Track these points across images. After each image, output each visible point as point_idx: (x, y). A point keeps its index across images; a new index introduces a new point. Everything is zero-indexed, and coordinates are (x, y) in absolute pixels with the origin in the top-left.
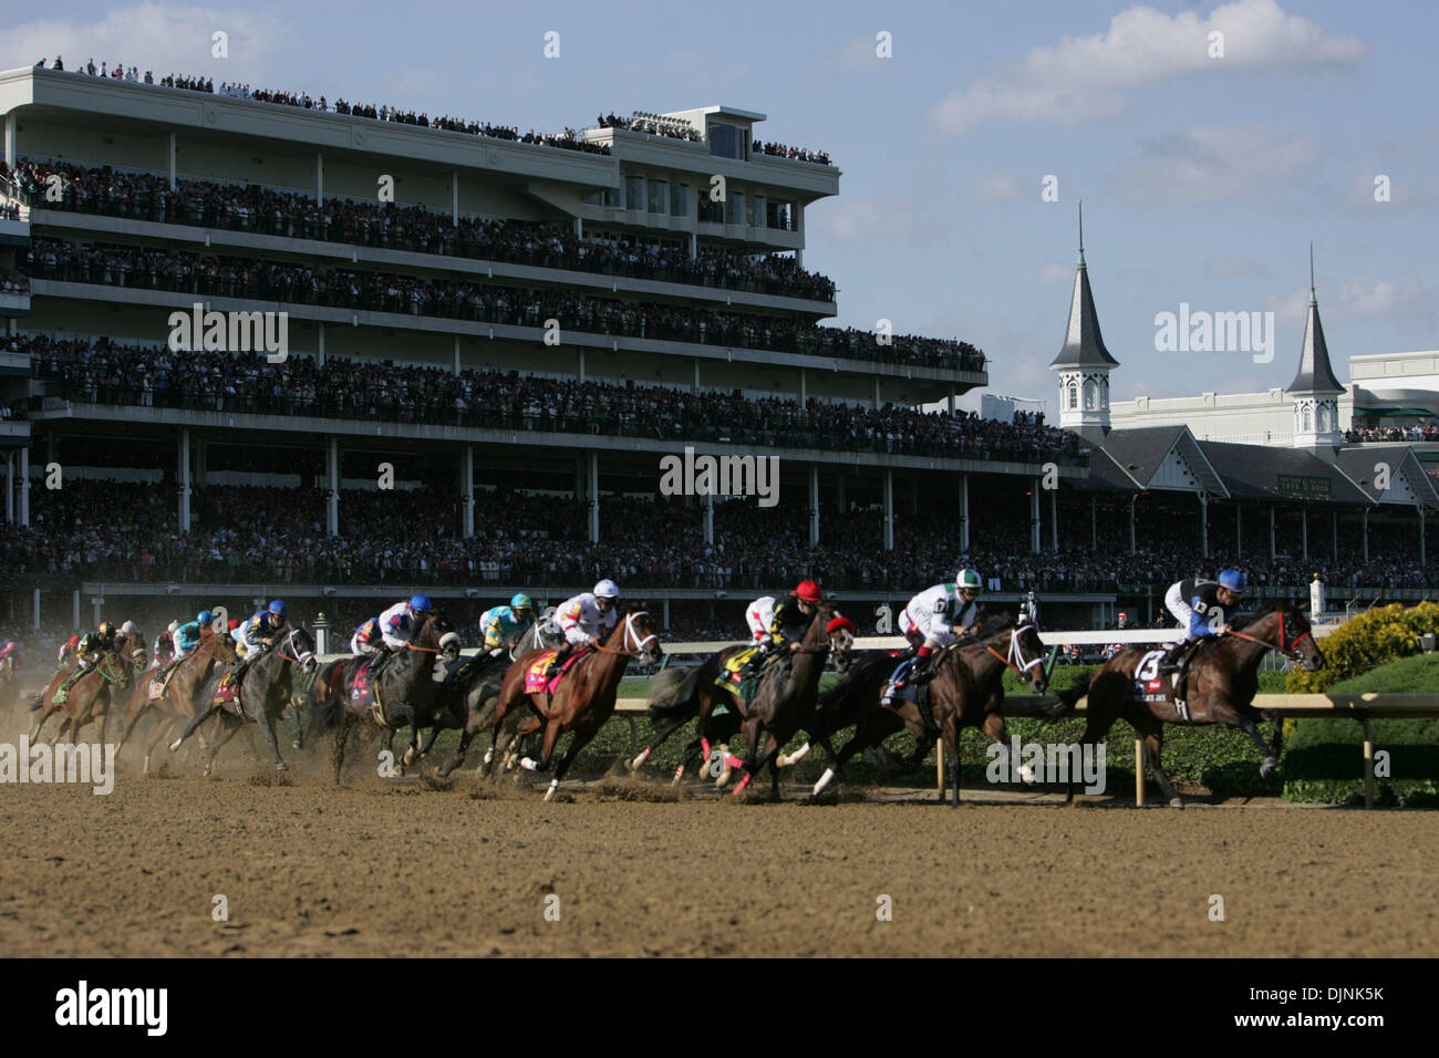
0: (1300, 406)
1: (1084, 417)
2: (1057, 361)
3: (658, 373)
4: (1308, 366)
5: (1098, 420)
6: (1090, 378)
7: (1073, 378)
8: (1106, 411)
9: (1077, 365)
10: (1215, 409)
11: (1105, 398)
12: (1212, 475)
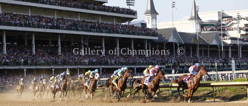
0: (192, 23)
1: (152, 26)
2: (145, 14)
3: (70, 16)
4: (193, 15)
5: (155, 27)
6: (153, 17)
7: (149, 17)
8: (156, 25)
9: (150, 14)
10: (166, 25)
11: (156, 22)
12: (180, 39)
